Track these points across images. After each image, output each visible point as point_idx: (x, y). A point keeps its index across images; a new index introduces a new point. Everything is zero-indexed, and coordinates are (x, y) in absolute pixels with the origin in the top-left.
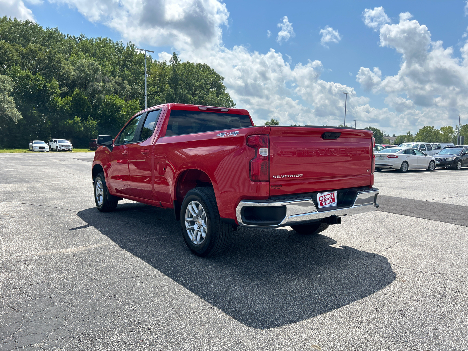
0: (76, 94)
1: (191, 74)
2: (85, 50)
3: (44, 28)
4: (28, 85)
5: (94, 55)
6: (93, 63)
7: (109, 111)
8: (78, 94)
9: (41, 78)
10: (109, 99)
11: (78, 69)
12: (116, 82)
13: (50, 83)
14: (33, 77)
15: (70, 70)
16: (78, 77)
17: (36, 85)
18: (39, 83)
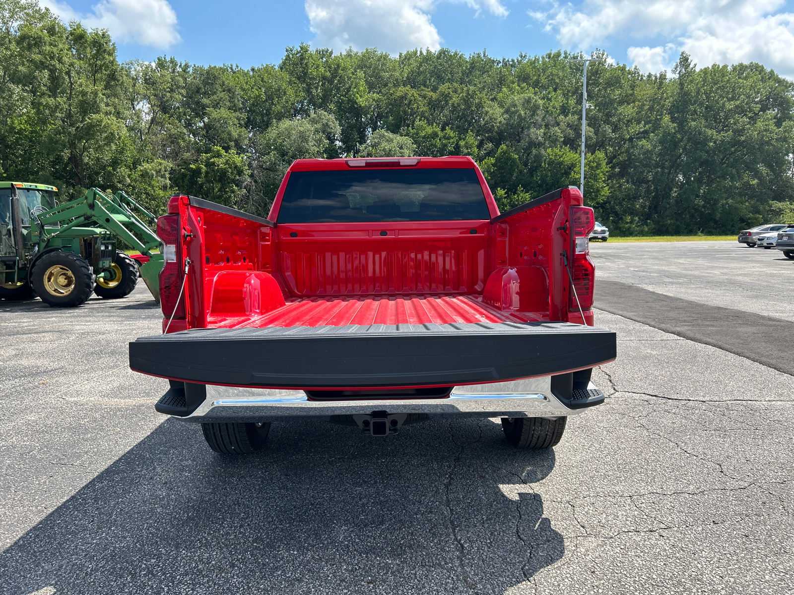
0: (501, 153)
1: (718, 89)
2: (524, 78)
3: (467, 57)
4: (436, 146)
5: (536, 84)
6: (530, 98)
7: (551, 176)
8: (504, 153)
9: (452, 134)
10: (552, 155)
11: (507, 111)
12: (569, 125)
13: (464, 139)
14: (440, 134)
15: (495, 116)
16: (507, 124)
17: (445, 145)
18: (449, 143)
